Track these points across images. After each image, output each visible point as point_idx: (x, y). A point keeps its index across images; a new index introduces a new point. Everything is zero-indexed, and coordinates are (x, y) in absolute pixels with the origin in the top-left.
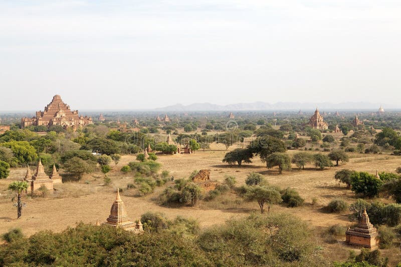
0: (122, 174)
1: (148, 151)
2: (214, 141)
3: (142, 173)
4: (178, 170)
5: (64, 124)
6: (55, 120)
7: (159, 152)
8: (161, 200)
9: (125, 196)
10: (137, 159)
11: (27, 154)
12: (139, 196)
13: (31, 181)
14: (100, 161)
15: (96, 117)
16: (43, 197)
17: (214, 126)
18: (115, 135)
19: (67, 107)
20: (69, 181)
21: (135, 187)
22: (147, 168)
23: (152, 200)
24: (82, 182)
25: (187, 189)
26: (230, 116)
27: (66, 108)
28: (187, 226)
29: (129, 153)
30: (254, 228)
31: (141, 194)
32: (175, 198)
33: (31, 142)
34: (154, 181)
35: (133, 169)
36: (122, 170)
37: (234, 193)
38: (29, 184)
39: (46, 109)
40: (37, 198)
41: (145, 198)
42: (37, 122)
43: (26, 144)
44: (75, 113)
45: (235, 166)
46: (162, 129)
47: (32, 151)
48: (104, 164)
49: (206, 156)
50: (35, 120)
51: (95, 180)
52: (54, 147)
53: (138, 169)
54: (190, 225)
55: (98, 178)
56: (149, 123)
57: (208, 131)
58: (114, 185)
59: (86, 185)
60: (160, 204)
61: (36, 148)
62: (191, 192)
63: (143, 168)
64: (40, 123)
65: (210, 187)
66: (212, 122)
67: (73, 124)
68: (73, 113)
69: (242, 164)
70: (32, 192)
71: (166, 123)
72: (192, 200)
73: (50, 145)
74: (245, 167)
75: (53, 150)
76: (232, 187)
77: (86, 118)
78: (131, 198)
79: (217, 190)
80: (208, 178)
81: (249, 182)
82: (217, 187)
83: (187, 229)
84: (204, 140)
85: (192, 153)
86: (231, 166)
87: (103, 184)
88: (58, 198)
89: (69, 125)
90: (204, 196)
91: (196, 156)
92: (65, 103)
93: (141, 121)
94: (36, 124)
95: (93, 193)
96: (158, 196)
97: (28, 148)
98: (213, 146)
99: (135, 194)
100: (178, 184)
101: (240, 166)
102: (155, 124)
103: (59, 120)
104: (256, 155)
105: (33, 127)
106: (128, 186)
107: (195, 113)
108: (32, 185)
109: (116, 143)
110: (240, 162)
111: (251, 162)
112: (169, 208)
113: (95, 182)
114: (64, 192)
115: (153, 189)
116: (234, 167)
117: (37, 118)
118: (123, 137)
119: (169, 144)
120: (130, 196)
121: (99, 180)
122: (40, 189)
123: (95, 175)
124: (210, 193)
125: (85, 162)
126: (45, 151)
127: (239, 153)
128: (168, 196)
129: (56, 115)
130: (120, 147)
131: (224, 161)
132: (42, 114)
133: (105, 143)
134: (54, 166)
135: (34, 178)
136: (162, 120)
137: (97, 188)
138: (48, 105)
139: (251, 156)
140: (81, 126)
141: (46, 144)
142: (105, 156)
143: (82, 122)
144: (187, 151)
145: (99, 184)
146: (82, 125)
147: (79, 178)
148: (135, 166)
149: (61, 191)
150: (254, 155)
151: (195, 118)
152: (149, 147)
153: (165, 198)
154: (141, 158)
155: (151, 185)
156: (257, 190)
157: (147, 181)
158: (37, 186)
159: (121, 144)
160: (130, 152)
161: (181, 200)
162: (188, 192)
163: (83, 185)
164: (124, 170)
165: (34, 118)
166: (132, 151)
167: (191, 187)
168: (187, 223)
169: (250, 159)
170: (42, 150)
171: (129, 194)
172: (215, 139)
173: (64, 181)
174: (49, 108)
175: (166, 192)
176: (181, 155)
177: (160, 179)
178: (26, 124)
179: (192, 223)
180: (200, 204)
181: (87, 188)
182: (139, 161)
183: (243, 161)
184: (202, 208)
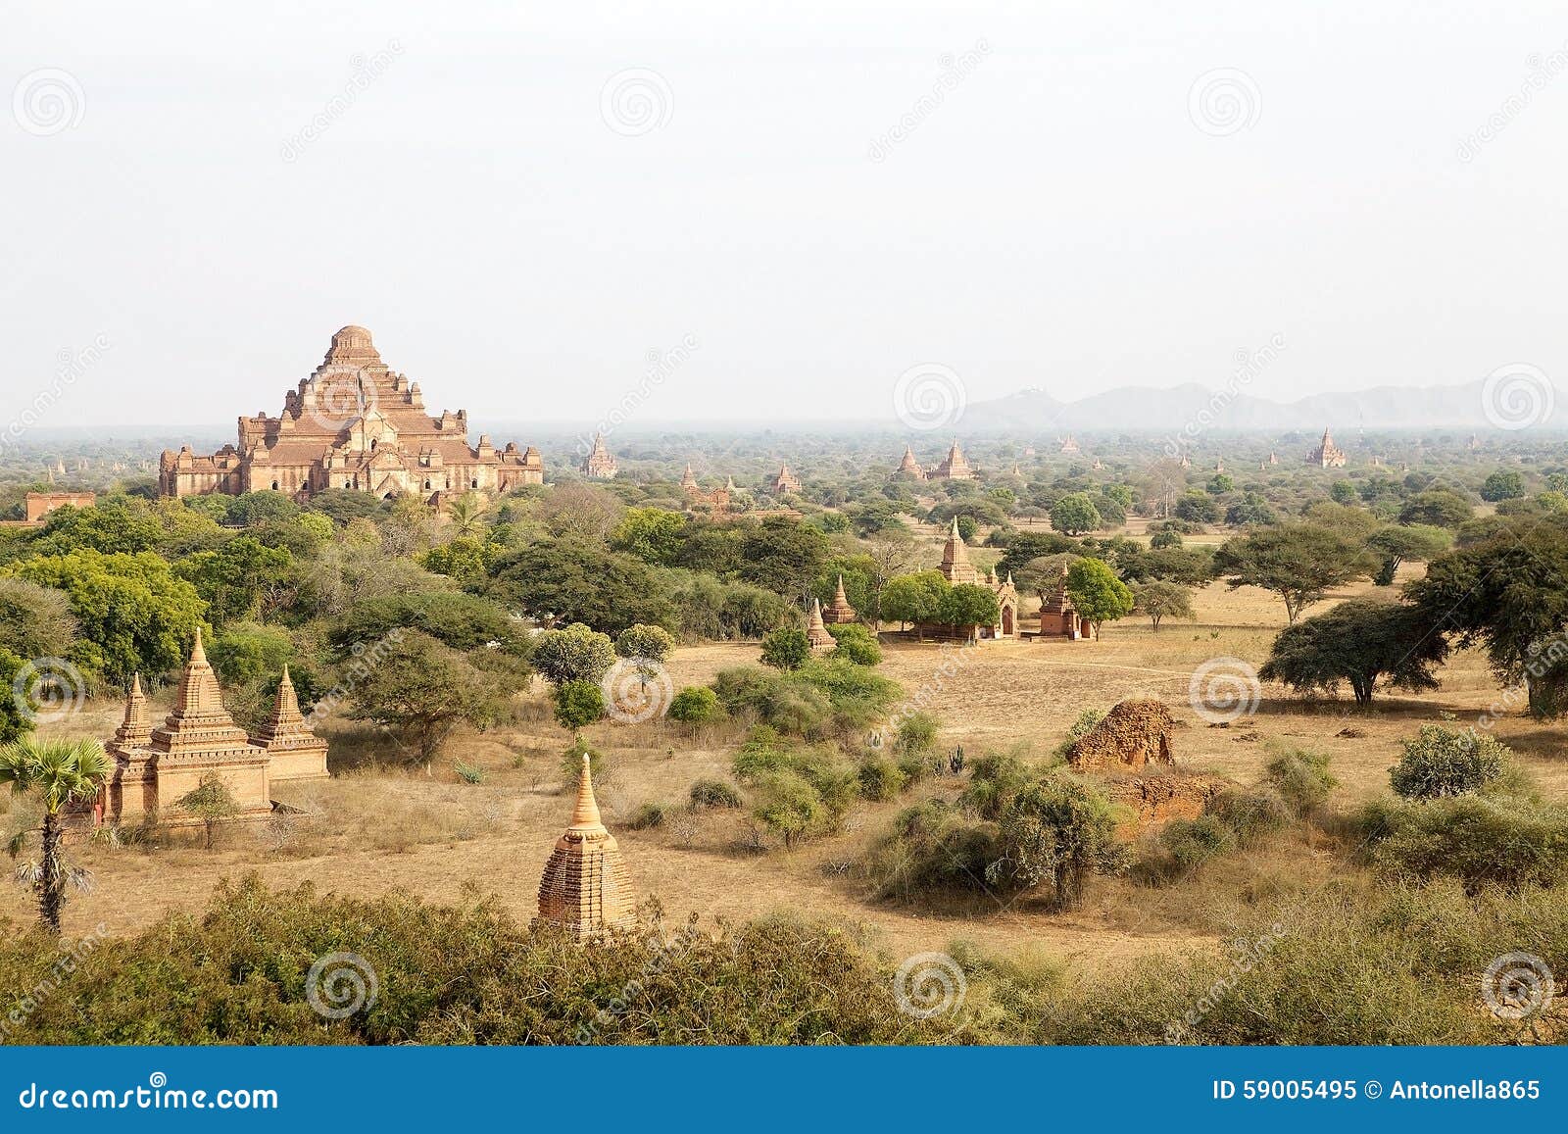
0: (672, 736)
1: (828, 617)
2: (1216, 573)
3: (784, 730)
4: (995, 720)
5: (390, 487)
6: (338, 463)
7: (896, 627)
8: (879, 871)
9: (677, 847)
10: (768, 659)
11: (156, 626)
12: (754, 850)
13: (148, 754)
14: (547, 660)
15: (574, 459)
16: (209, 847)
17: (1223, 508)
18: (653, 539)
19: (408, 395)
20: (367, 765)
21: (733, 802)
22: (819, 705)
23: (829, 870)
24: (443, 771)
25: (1029, 804)
26: (1318, 456)
27: (401, 396)
28: (1004, 999)
29: (730, 636)
30: (1412, 982)
31: (764, 841)
32: (958, 861)
33: (185, 562)
34: (846, 767)
35: (733, 710)
36: (673, 712)
37: (1322, 846)
38: (135, 772)
39: (295, 404)
40: (176, 853)
41: (789, 859)
42: (242, 472)
43: (148, 570)
44: (446, 425)
45: (1334, 707)
46: (930, 518)
47: (185, 604)
48: (573, 676)
49: (1167, 651)
50: (233, 463)
51: (517, 765)
52: (307, 590)
53: (767, 709)
54: (1024, 995)
55: (537, 753)
56: (856, 491)
57: (1186, 531)
58: (620, 787)
59: (464, 790)
60: (870, 895)
61: (211, 596)
62: (1056, 822)
63: (793, 700)
64: (260, 480)
65: (1175, 805)
66: (1217, 486)
67: (437, 483)
68: (438, 425)
69: (1380, 696)
70: (150, 820)
71: (953, 489)
72: (1060, 871)
73: (284, 575)
74: (1394, 710)
75: (301, 609)
76: (1305, 811)
77: (512, 455)
78: (707, 859)
79: (1213, 817)
80: (1165, 753)
81: (1411, 780)
82: (1221, 805)
83: (999, 1012)
84: (1160, 569)
85: (1085, 634)
86: (1309, 707)
87: (556, 786)
88: (289, 852)
89: (414, 489)
90: (1134, 854)
91: (1108, 651)
92: (395, 369)
93: (814, 478)
94: (238, 482)
95: (497, 831)
96: (864, 847)
97: (158, 591)
98: (1212, 600)
99: (730, 838)
100: (985, 785)
101: (1364, 705)
102: (891, 491)
103: (363, 464)
104: (1464, 644)
105: (220, 502)
106: (696, 795)
107: (1124, 438)
108: (151, 780)
109: (655, 573)
110: (1362, 685)
111: (1433, 684)
112: (921, 916)
113: (512, 776)
114: (332, 820)
115: (837, 811)
116: (1327, 713)
117: (241, 455)
118: (698, 545)
119: (955, 583)
120: (700, 850)
121: (541, 764)
122: (193, 800)
123: (520, 739)
124: (1174, 835)
125: (458, 660)
126: (256, 609)
127: (1357, 630)
128: (920, 852)
129: (344, 436)
130: (679, 598)
131: (1267, 674)
132: (271, 431)
133: (594, 569)
134: (287, 681)
135: (161, 741)
136: (931, 475)
137: (517, 805)
138: (303, 383)
139: (1436, 650)
140: (481, 497)
141: (267, 573)
142: (580, 631)
143: (486, 476)
144: (1056, 625)
145: (535, 783)
146: (487, 491)
147: (427, 755)
148: (751, 692)
149: (316, 813)
150: (1453, 642)
151: (1119, 467)
152: (842, 599)
153: (900, 861)
154: (789, 653)
155: (829, 790)
156: (1459, 818)
157: (805, 771)
158: (174, 786)
159: (686, 581)
160: (736, 630)
161: (991, 872)
162: (1034, 825)
163: (446, 788)
164: (684, 713)
165: (228, 450)
166: (743, 622)
167: (1051, 795)
168: (1007, 983)
169: (1429, 666)
170: (238, 606)
171: (700, 836)
172: (1224, 562)
173: (336, 764)
174: (310, 400)
175: (910, 824)
176: (1025, 644)
177: (885, 758)
178: (183, 483)
179: (1038, 985)
180: (1107, 901)
181: (462, 804)
182: (773, 672)
183: (1380, 679)
184: (1119, 922)
